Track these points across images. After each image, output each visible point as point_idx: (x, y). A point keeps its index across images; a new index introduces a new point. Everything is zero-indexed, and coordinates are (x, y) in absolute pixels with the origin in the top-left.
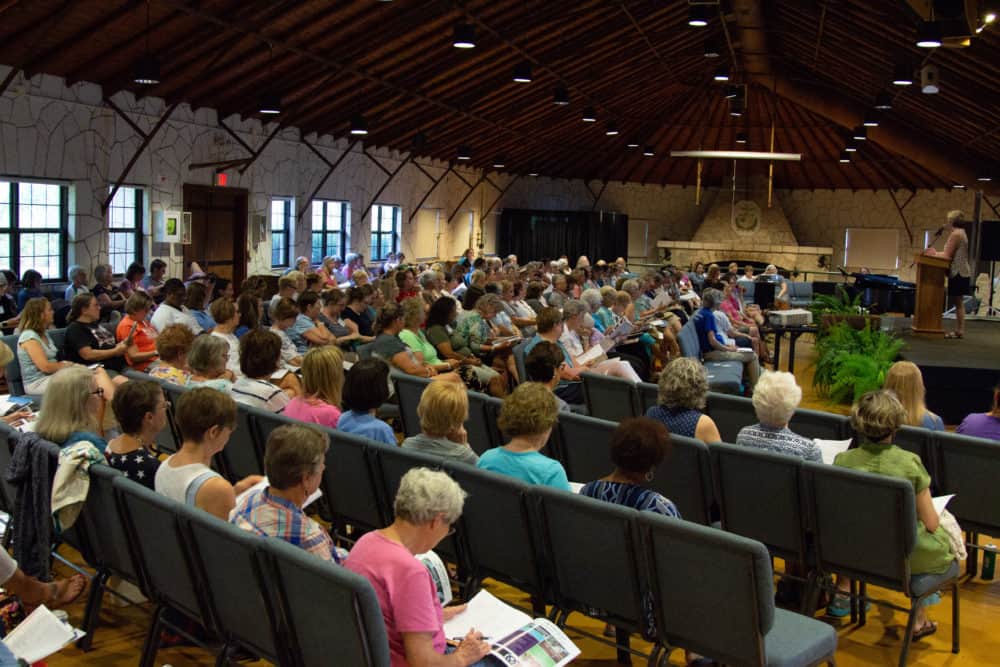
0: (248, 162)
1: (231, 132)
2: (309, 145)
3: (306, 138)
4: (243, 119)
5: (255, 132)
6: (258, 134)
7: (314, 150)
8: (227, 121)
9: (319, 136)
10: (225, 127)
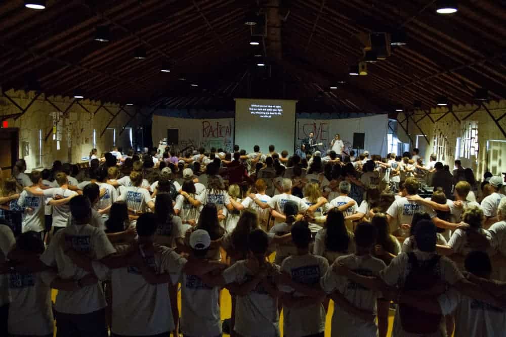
0: (19, 115)
1: (9, 98)
2: (50, 102)
3: (48, 98)
4: (15, 91)
5: (22, 97)
6: (23, 98)
7: (52, 104)
8: (7, 93)
9: (55, 96)
10: (6, 96)
